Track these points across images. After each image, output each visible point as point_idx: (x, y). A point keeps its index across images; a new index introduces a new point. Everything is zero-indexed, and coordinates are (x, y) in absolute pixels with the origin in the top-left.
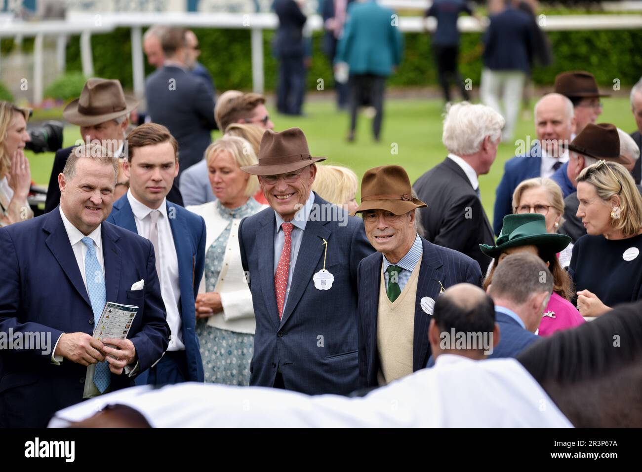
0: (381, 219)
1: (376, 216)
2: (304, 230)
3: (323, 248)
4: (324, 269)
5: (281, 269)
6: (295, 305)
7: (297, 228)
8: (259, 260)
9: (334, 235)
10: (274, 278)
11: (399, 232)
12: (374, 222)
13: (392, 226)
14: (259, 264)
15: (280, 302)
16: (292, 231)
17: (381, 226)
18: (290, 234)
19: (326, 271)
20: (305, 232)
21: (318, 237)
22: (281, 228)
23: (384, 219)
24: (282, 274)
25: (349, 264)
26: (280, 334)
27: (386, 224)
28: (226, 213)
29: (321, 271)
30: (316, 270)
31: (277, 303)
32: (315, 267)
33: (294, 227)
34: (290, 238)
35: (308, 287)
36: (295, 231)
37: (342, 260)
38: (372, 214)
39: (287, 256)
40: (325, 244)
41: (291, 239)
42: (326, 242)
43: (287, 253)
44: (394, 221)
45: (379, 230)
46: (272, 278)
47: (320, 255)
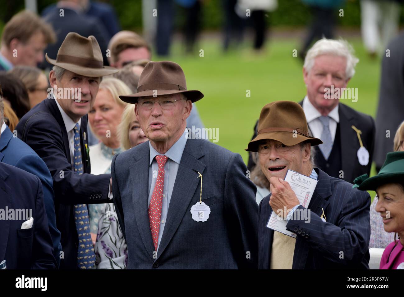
0: (273, 151)
1: (269, 148)
2: (179, 163)
3: (198, 181)
4: (201, 202)
5: (155, 201)
6: (171, 237)
7: (171, 161)
8: (133, 194)
9: (208, 169)
10: (148, 210)
11: (292, 163)
12: (266, 154)
13: (284, 158)
14: (133, 197)
15: (155, 233)
16: (166, 163)
17: (273, 156)
18: (164, 166)
19: (203, 204)
20: (180, 165)
21: (193, 170)
22: (155, 160)
23: (276, 150)
24: (156, 206)
25: (223, 197)
26: (156, 265)
27: (277, 155)
28: (110, 154)
29: (198, 203)
30: (193, 202)
31: (151, 234)
32: (190, 199)
33: (169, 160)
34: (163, 169)
35: (184, 219)
36: (169, 164)
37: (217, 193)
38: (265, 145)
39: (160, 187)
40: (201, 177)
41: (164, 171)
42: (201, 175)
43: (160, 185)
44: (286, 152)
45: (271, 161)
46: (146, 210)
47: (195, 188)
